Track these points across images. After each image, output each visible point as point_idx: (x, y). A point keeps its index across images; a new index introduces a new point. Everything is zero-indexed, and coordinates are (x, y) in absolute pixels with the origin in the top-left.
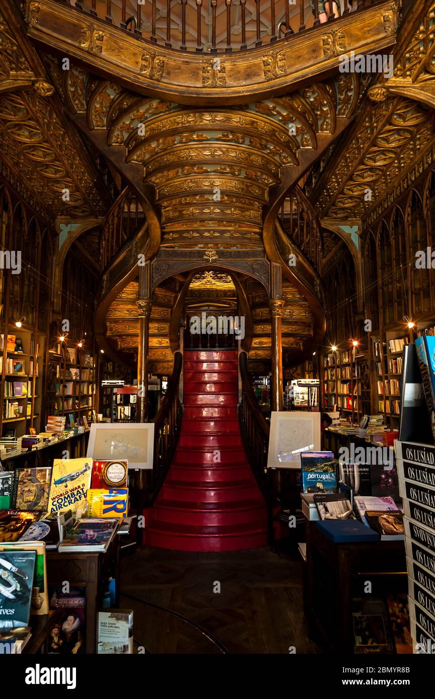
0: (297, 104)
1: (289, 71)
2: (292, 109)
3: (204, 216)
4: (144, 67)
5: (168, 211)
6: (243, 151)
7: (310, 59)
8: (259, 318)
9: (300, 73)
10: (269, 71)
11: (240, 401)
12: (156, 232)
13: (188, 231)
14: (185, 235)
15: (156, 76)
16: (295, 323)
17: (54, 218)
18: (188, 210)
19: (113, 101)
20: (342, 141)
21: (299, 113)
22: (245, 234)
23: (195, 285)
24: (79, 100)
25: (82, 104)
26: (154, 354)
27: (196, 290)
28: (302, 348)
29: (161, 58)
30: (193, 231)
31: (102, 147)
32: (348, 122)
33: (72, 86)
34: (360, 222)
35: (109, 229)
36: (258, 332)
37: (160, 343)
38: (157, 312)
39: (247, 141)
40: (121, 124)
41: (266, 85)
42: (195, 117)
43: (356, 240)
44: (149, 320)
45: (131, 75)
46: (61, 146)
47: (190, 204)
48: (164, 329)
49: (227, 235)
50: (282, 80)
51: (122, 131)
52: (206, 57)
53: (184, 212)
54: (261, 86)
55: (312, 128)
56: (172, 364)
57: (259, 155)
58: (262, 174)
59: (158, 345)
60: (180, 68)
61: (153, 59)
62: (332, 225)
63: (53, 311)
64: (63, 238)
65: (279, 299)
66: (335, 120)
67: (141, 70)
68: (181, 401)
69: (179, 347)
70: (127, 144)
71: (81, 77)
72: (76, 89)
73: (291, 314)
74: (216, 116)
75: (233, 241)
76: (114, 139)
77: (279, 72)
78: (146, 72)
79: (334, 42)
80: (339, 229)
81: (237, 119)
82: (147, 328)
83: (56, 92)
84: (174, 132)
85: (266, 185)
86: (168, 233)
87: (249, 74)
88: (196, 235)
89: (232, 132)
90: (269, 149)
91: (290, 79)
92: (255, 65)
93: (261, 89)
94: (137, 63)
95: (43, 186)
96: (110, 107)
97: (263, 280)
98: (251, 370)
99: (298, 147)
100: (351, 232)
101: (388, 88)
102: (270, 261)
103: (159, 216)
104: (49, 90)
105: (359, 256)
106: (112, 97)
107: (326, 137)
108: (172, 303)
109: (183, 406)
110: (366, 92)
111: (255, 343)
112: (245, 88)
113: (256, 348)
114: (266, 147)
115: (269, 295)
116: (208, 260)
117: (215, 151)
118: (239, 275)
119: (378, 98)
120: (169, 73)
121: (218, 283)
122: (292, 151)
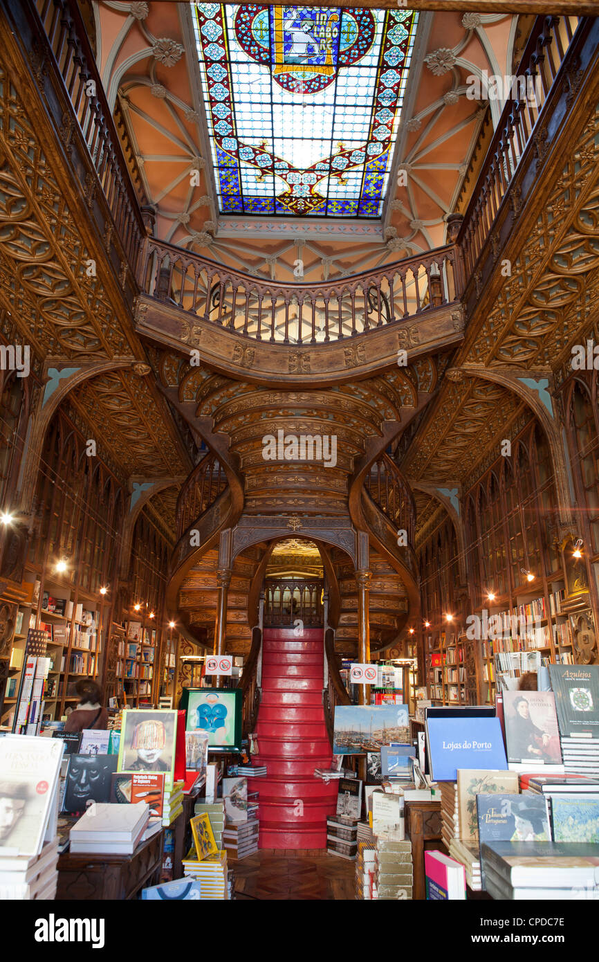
0: (379, 386)
1: (369, 360)
2: (373, 389)
3: (288, 485)
4: (236, 357)
5: (251, 481)
6: (328, 425)
7: (387, 350)
8: (347, 591)
9: (378, 362)
10: (350, 360)
11: (326, 687)
12: (239, 499)
13: (271, 499)
14: (268, 503)
15: (247, 364)
16: (388, 597)
17: (127, 477)
18: (272, 479)
19: (205, 381)
20: (427, 412)
21: (381, 393)
22: (331, 502)
23: (279, 550)
24: (172, 377)
25: (174, 380)
26: (231, 630)
27: (279, 556)
28: (396, 625)
29: (252, 349)
30: (277, 498)
31: (190, 418)
32: (430, 397)
33: (167, 366)
34: (460, 485)
35: (188, 493)
36: (346, 607)
37: (237, 617)
38: (237, 583)
39: (331, 416)
40: (211, 400)
41: (347, 372)
42: (281, 396)
43: (456, 504)
44: (228, 591)
45: (224, 364)
46: (146, 412)
47: (274, 473)
48: (242, 601)
49: (312, 503)
50: (363, 367)
51: (210, 406)
52: (292, 348)
53: (268, 481)
54: (343, 372)
55: (395, 404)
56: (250, 642)
57: (343, 428)
58: (347, 446)
59: (235, 619)
60: (268, 357)
61: (245, 350)
62: (430, 487)
63: (120, 578)
64: (135, 498)
65: (366, 571)
66: (417, 396)
67: (234, 359)
68: (259, 685)
69: (258, 622)
70: (215, 415)
71: (177, 360)
72: (171, 369)
73: (382, 587)
74: (301, 396)
75: (318, 510)
76: (203, 411)
77: (359, 361)
78: (238, 361)
79: (408, 337)
80: (438, 492)
81: (320, 398)
82: (226, 600)
83: (153, 371)
84: (261, 409)
85: (351, 455)
86: (251, 500)
87: (331, 363)
88: (279, 502)
89: (316, 410)
90: (352, 423)
91: (369, 368)
92: (337, 355)
93: (342, 376)
94: (230, 353)
95: (122, 447)
96: (202, 384)
97: (349, 549)
98: (339, 651)
99: (382, 420)
100: (451, 495)
101: (464, 371)
102: (356, 530)
103: (243, 482)
104: (146, 371)
105: (460, 522)
106: (204, 377)
107: (410, 410)
108: (252, 573)
109: (260, 690)
110: (444, 373)
111: (343, 620)
112: (328, 375)
113: (344, 626)
114: (349, 422)
115: (356, 565)
116: (292, 529)
117: (300, 425)
118: (324, 544)
119: (455, 379)
120: (258, 362)
121: (304, 549)
122: (375, 425)
